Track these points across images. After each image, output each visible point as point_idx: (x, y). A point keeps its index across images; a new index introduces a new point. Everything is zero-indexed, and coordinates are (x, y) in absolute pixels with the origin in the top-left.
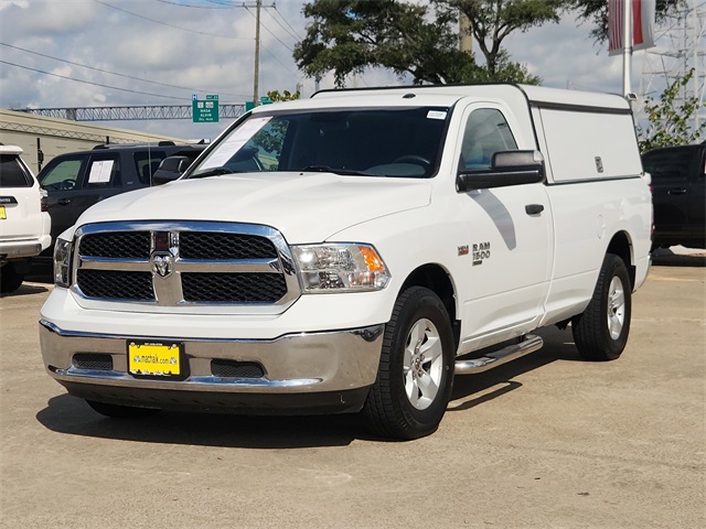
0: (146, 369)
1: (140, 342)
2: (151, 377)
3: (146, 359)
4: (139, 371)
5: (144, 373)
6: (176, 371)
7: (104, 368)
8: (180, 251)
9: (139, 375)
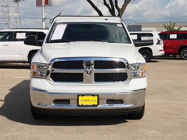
0: (85, 103)
1: (83, 95)
2: (87, 106)
3: (85, 100)
4: (82, 104)
5: (84, 105)
6: (96, 103)
7: (67, 104)
8: (94, 67)
9: (83, 106)
